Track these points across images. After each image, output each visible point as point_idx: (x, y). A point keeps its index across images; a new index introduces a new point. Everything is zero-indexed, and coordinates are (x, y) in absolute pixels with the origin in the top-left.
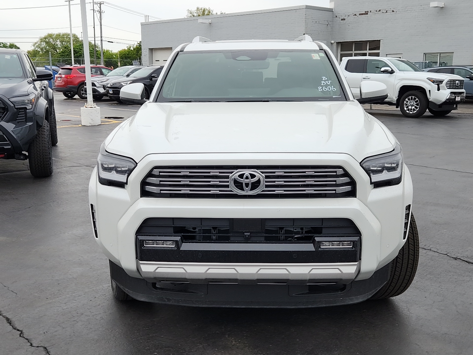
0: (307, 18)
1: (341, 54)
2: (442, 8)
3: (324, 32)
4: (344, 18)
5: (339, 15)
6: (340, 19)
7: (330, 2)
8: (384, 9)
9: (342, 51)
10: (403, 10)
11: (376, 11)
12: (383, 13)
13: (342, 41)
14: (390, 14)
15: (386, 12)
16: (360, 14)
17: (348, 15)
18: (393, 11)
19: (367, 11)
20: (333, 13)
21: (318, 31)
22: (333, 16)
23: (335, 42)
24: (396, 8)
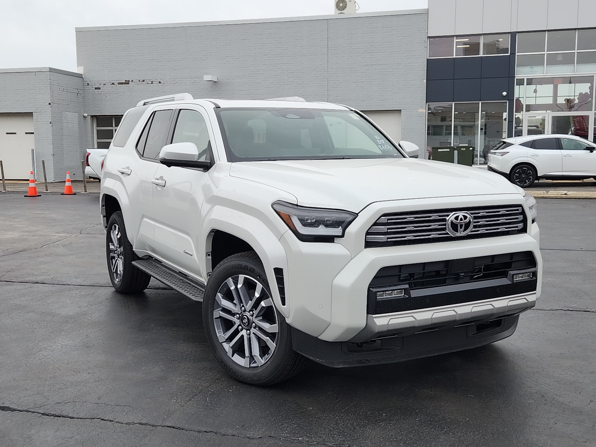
0: (52, 83)
1: (97, 130)
2: (215, 82)
3: (75, 102)
4: (99, 87)
5: (91, 82)
6: (93, 87)
7: (78, 66)
8: (149, 80)
9: (98, 127)
10: (172, 82)
11: (139, 81)
12: (148, 83)
13: (98, 115)
14: (157, 86)
15: (151, 83)
16: (119, 84)
17: (103, 84)
18: (160, 83)
19: (127, 80)
20: (83, 79)
21: (67, 101)
22: (83, 84)
23: (88, 115)
24: (163, 79)
